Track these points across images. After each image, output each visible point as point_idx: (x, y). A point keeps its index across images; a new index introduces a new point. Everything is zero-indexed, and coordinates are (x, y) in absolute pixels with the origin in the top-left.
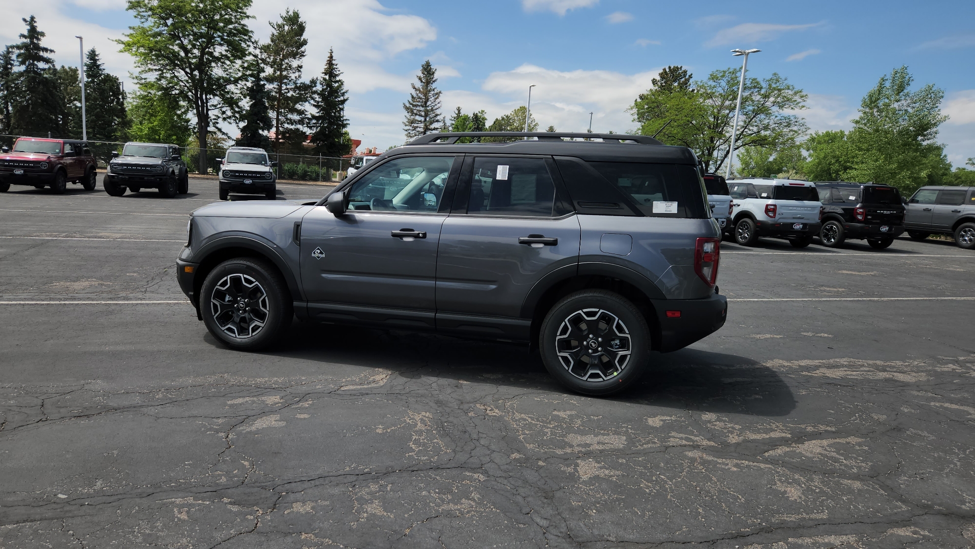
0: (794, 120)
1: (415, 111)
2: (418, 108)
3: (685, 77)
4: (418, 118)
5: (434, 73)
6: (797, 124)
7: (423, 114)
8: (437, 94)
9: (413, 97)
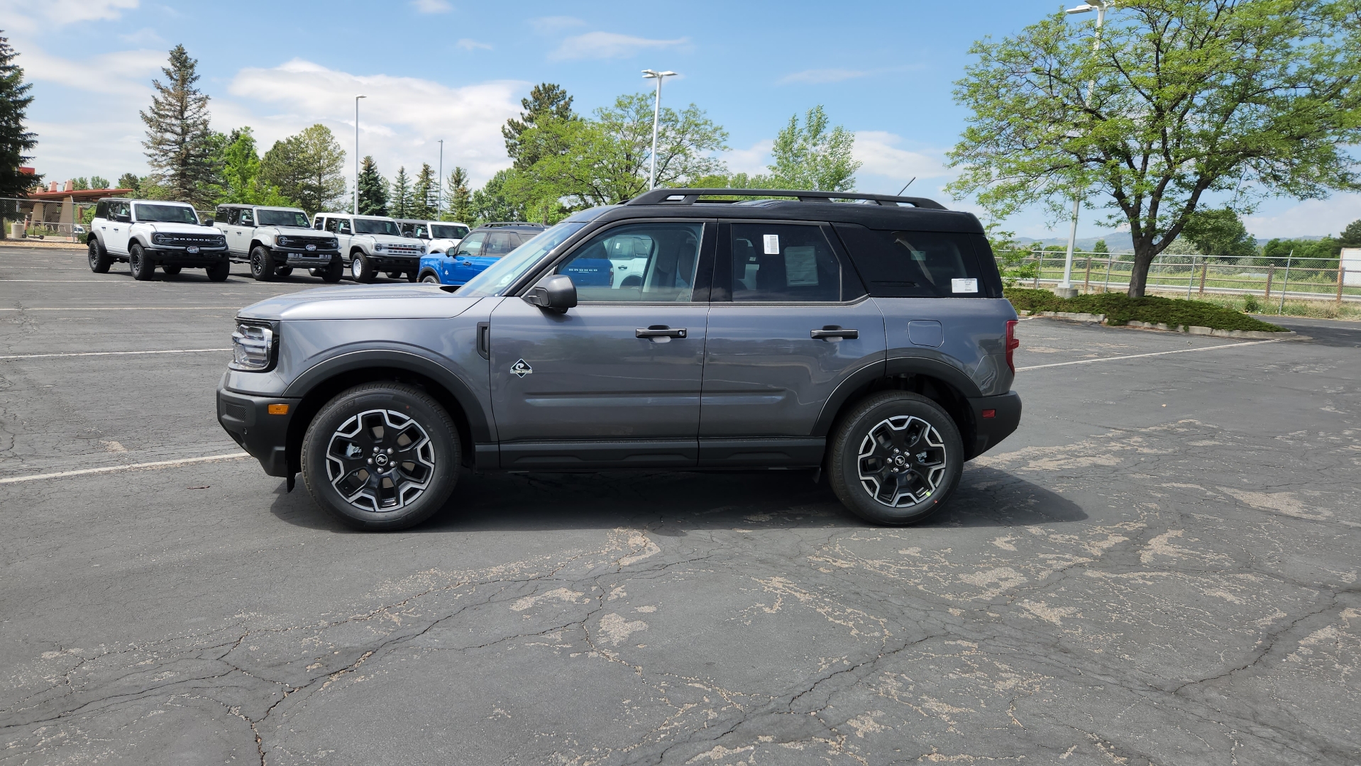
0: (715, 163)
1: (164, 125)
2: (168, 121)
3: (564, 99)
4: (168, 136)
5: (192, 66)
6: (718, 168)
7: (179, 130)
8: (200, 100)
9: (157, 102)
